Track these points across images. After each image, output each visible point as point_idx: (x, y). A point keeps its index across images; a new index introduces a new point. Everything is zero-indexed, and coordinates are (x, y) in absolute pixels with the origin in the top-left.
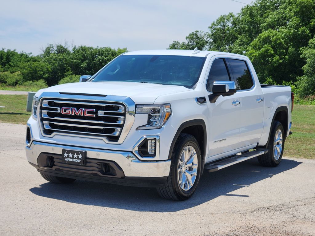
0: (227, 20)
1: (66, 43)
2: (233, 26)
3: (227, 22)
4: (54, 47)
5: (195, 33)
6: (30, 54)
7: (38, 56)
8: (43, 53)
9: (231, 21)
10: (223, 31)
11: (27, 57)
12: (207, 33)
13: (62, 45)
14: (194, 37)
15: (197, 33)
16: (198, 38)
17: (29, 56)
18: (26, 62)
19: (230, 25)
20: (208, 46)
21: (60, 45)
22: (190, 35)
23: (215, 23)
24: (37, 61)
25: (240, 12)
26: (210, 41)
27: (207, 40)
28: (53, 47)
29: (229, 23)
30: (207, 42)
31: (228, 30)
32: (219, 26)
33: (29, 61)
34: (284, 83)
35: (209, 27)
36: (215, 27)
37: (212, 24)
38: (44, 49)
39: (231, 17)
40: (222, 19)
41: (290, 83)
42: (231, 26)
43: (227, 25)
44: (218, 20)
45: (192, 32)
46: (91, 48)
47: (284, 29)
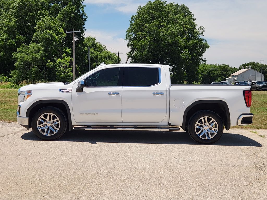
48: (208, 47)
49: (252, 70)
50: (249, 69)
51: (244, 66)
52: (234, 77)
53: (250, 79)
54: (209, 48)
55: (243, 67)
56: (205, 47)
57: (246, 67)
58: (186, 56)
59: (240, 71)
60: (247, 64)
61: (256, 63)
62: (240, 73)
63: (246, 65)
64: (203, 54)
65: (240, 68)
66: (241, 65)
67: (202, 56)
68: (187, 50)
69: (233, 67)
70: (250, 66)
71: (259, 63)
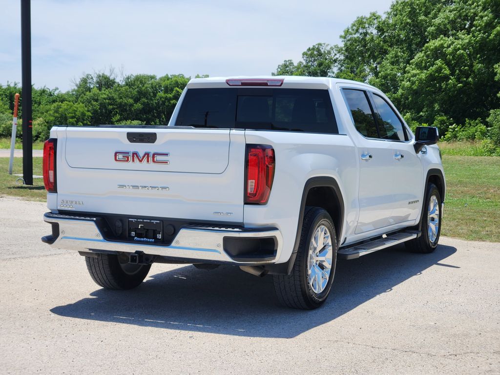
0: (369, 24)
1: (112, 71)
2: (379, 34)
3: (369, 27)
4: (94, 78)
5: (316, 47)
6: (55, 90)
7: (68, 93)
8: (76, 88)
9: (375, 27)
10: (363, 41)
11: (51, 95)
12: (335, 46)
13: (106, 74)
14: (315, 53)
15: (320, 46)
16: (320, 54)
17: (53, 94)
18: (50, 103)
19: (375, 32)
20: (337, 66)
21: (103, 74)
22: (309, 49)
23: (350, 30)
24: (67, 101)
25: (389, 11)
26: (339, 59)
27: (335, 58)
28: (92, 78)
29: (371, 29)
30: (335, 61)
31: (372, 40)
32: (357, 35)
33: (54, 101)
34: (467, 121)
35: (341, 37)
36: (351, 36)
37: (344, 31)
38: (78, 81)
39: (375, 19)
40: (360, 23)
41: (477, 121)
42: (377, 33)
43: (369, 32)
44: (354, 25)
45: (313, 46)
46: (152, 77)
47: (464, 35)
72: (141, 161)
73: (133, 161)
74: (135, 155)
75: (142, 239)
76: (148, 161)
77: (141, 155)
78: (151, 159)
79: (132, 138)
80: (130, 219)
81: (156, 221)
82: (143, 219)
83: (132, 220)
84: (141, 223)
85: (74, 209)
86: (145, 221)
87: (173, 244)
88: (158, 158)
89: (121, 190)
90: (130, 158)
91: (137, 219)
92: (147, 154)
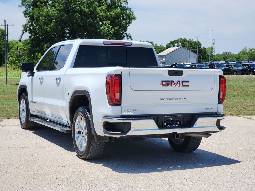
48: (134, 18)
49: (183, 48)
50: (179, 47)
51: (173, 43)
52: (161, 58)
53: (181, 61)
54: (136, 19)
55: (172, 45)
56: (130, 18)
57: (176, 44)
58: (107, 30)
59: (167, 49)
60: (177, 41)
61: (187, 39)
62: (169, 52)
63: (176, 43)
64: (128, 28)
65: (168, 47)
66: (169, 42)
67: (126, 30)
68: (109, 22)
69: (159, 45)
70: (181, 44)
71: (192, 40)
72: (176, 85)
73: (172, 85)
74: (173, 83)
75: (172, 126)
76: (179, 85)
77: (175, 82)
78: (181, 84)
79: (170, 73)
80: (165, 116)
81: (179, 116)
82: (172, 115)
83: (166, 116)
84: (171, 117)
85: (132, 114)
86: (173, 116)
87: (195, 126)
88: (184, 83)
89: (162, 101)
90: (170, 84)
91: (169, 115)
92: (179, 82)
